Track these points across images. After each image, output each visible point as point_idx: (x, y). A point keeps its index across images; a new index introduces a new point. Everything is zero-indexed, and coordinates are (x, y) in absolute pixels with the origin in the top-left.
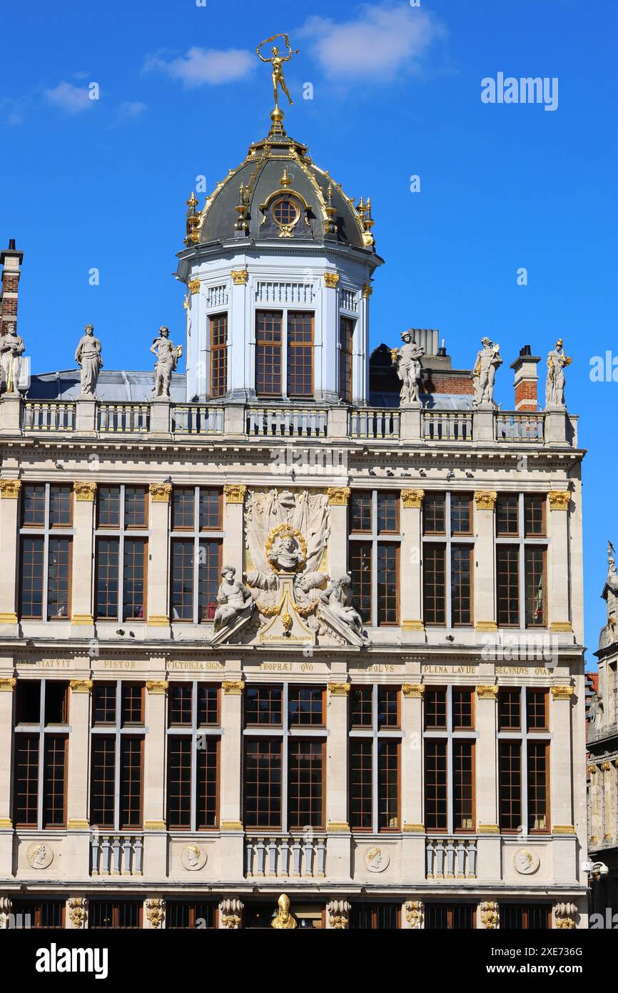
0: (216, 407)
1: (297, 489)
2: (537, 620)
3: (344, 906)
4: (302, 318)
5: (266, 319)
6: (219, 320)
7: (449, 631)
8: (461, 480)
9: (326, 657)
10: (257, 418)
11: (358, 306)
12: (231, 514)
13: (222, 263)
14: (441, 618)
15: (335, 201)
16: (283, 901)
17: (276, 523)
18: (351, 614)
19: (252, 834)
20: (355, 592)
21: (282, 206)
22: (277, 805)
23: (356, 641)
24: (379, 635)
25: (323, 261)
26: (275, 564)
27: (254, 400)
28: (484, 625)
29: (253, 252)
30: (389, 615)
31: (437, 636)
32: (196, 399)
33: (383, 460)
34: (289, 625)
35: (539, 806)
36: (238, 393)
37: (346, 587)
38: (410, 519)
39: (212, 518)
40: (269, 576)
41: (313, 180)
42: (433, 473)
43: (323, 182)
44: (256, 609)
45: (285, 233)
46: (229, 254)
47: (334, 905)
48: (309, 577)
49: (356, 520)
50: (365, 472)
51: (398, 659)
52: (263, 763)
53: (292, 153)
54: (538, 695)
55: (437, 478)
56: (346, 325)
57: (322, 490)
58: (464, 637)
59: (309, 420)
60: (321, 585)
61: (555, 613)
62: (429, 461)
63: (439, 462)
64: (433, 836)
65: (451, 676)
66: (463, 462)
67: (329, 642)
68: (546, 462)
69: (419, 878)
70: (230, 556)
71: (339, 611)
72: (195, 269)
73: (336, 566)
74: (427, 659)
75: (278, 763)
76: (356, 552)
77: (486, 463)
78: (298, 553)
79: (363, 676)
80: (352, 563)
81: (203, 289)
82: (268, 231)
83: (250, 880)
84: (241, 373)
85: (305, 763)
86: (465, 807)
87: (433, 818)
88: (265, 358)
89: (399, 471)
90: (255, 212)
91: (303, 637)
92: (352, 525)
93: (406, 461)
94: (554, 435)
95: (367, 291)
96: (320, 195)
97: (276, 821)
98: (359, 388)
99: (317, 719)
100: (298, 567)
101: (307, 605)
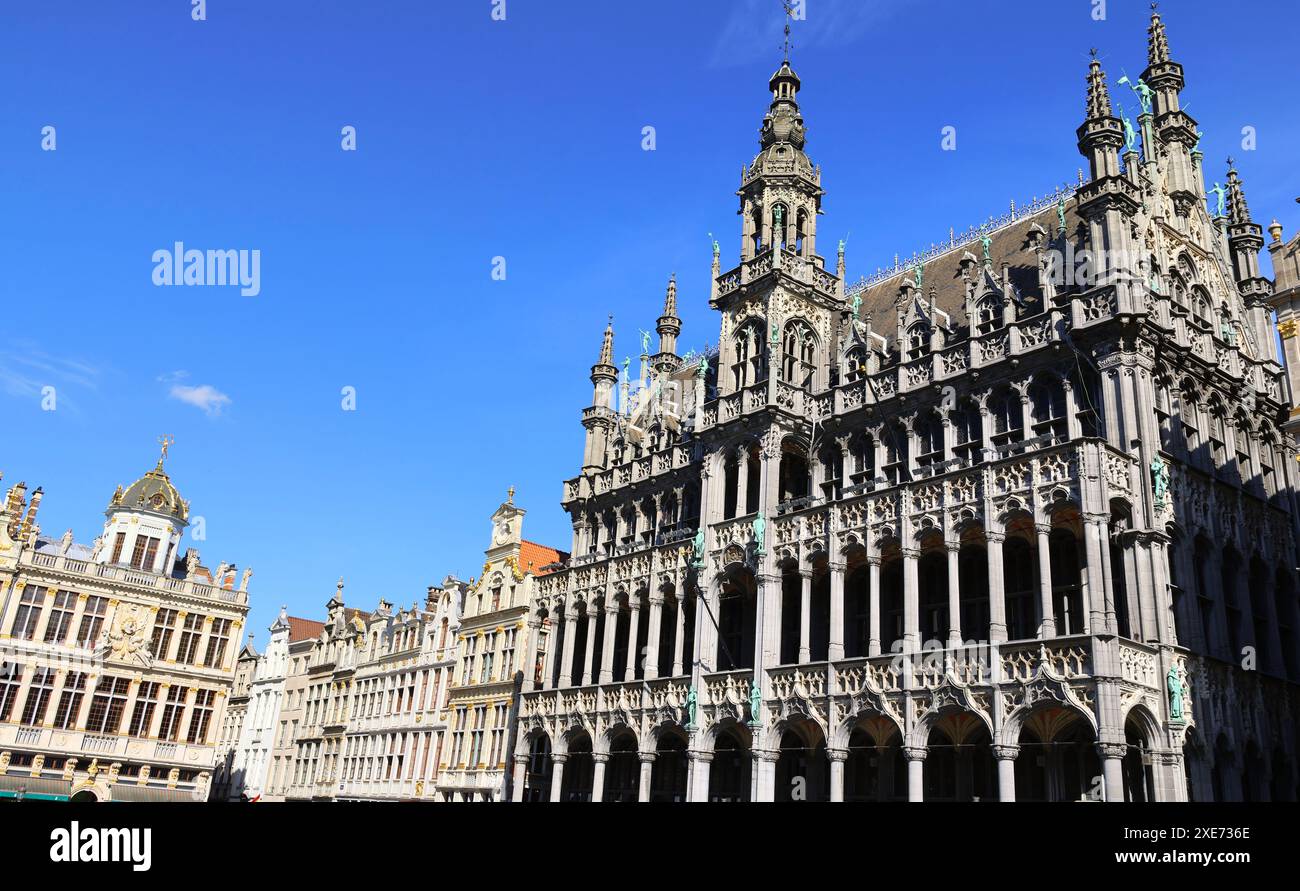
0: (111, 568)
1: (138, 604)
2: (218, 665)
3: (120, 765)
4: (155, 541)
5: (141, 539)
6: (121, 536)
7: (185, 665)
8: (203, 611)
9: (136, 669)
10: (130, 575)
11: (177, 539)
12: (110, 609)
13: (128, 514)
14: (183, 660)
15: (178, 501)
16: (95, 761)
17: (127, 616)
18: (149, 654)
19: (88, 733)
20: (152, 648)
21: (158, 498)
22: (101, 723)
23: (149, 665)
24: (157, 664)
25: (168, 521)
26: (123, 631)
27: (129, 568)
28: (198, 666)
29: (142, 513)
30: (162, 657)
31: (179, 667)
32: (103, 563)
33: (175, 599)
34: (123, 656)
35: (203, 735)
36: (123, 564)
37: (150, 644)
38: (180, 622)
39: (102, 609)
40: (120, 635)
41: (171, 491)
42: (193, 606)
43: (174, 492)
44: (112, 647)
45: (157, 508)
46: (133, 512)
47: (115, 765)
48: (135, 638)
49: (160, 619)
50: (167, 602)
51: (163, 673)
52: (99, 706)
53: (164, 479)
54: (212, 693)
55: (194, 609)
56: (171, 545)
57: (149, 606)
58: (190, 668)
59: (150, 579)
60: (139, 642)
61: (226, 664)
62: (192, 602)
63: (197, 603)
64: (160, 741)
65: (181, 682)
66: (205, 605)
67: (138, 664)
68: (236, 610)
69: (151, 757)
70: (106, 626)
71: (145, 653)
72: (116, 514)
73: (148, 636)
74: (175, 675)
75: (105, 707)
76: (157, 630)
77: (214, 606)
78: (134, 629)
79: (147, 678)
80: (154, 636)
81: (118, 522)
82: (150, 507)
83: (82, 752)
84: (126, 556)
85: (116, 708)
86: (175, 732)
87: (162, 735)
88: (137, 553)
89: (180, 604)
90: (146, 498)
91: (128, 660)
92: (157, 621)
93: (184, 601)
94: (240, 601)
95: (181, 532)
96: (172, 497)
97: (99, 729)
98: (170, 570)
99: (125, 692)
100: (132, 633)
101: (133, 649)
